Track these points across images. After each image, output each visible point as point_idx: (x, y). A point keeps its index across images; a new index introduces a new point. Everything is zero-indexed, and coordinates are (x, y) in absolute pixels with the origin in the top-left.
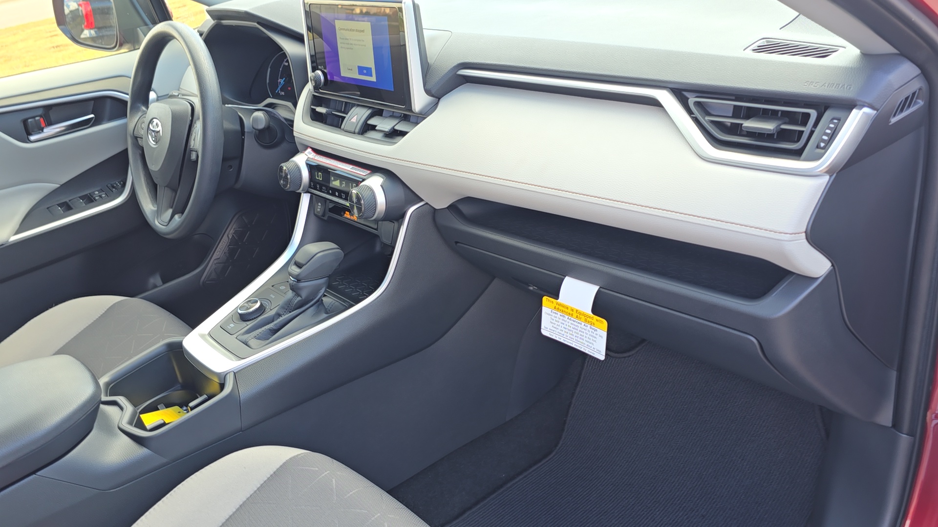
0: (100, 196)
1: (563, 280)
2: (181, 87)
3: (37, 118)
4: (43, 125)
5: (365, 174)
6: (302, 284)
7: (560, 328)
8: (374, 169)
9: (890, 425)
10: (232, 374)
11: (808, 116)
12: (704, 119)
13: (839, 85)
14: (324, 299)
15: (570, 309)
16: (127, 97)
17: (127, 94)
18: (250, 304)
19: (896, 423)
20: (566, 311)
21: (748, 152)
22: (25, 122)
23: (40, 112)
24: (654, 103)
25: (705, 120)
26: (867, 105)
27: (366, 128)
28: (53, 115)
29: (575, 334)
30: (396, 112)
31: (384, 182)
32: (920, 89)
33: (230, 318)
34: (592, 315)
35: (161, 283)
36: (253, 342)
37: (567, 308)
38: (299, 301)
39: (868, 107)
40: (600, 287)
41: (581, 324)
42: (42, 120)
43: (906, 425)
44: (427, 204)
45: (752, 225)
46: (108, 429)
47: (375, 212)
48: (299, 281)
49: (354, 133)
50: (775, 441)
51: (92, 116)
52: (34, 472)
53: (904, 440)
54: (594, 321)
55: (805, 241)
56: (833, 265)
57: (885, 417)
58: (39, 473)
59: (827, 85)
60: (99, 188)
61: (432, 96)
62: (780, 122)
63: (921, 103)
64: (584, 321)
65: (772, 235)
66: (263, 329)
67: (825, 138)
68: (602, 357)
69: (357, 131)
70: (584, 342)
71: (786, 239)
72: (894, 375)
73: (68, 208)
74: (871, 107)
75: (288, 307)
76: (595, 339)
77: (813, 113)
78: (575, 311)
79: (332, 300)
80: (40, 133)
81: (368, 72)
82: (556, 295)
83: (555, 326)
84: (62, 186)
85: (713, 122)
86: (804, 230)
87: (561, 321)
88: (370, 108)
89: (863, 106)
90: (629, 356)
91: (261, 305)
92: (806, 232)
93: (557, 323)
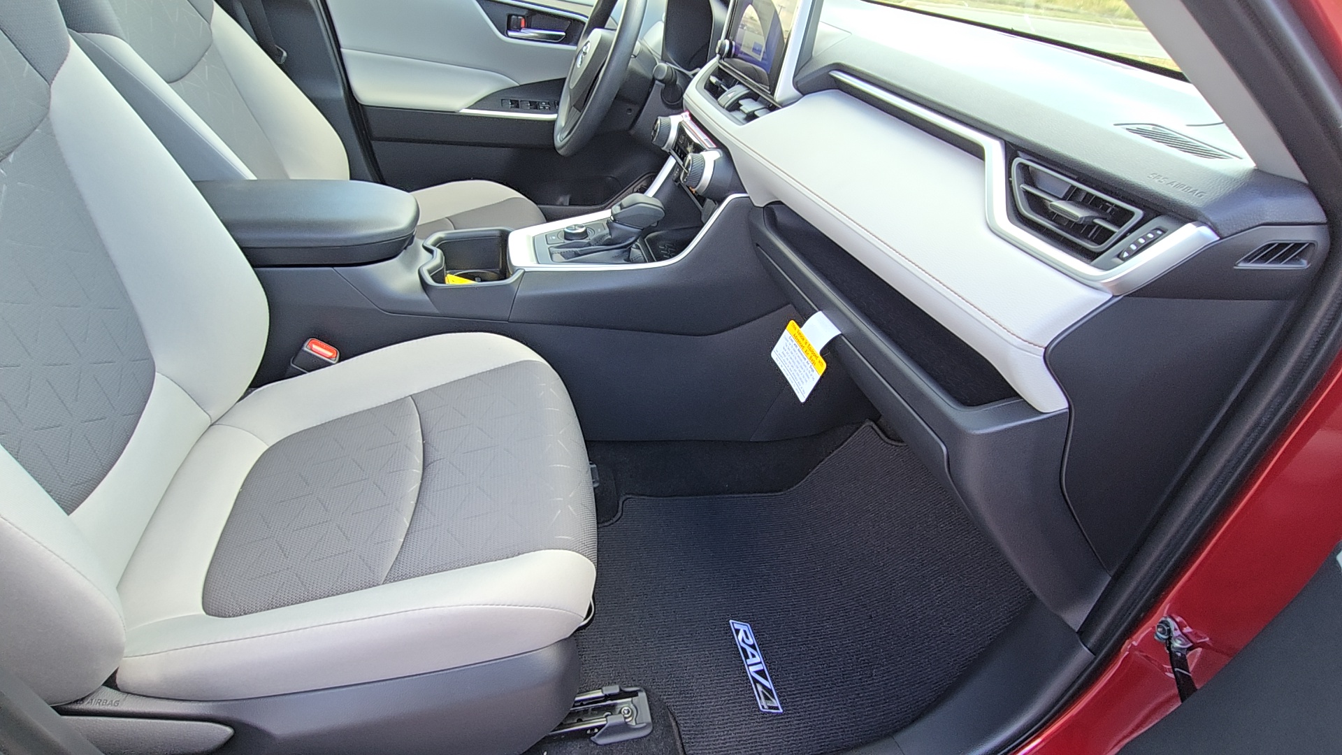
0: (544, 108)
1: (816, 312)
2: (645, 38)
3: (520, 17)
4: (523, 25)
5: (709, 146)
6: (616, 225)
7: (787, 356)
8: (719, 145)
9: (1077, 630)
10: (522, 271)
11: (1132, 214)
12: (1019, 185)
13: (1191, 188)
14: (634, 250)
15: (805, 341)
16: (586, 21)
17: (587, 17)
18: (577, 228)
19: (1084, 632)
20: (800, 340)
21: (1045, 238)
22: (510, 16)
23: (525, 12)
24: (976, 152)
25: (1020, 187)
26: (1209, 224)
27: (734, 107)
28: (534, 20)
29: (795, 367)
30: (762, 97)
31: (719, 158)
32: (1311, 244)
33: (557, 233)
34: (818, 355)
35: (568, 204)
36: (558, 257)
37: (803, 339)
38: (609, 239)
39: (1210, 227)
40: (841, 334)
41: (805, 359)
42: (523, 21)
43: (1093, 640)
44: (749, 197)
45: (989, 315)
46: (409, 265)
47: (698, 184)
48: (615, 221)
49: (724, 107)
50: (980, 592)
51: (563, 34)
52: (332, 266)
53: (1083, 655)
54: (817, 361)
55: (1042, 358)
56: (1070, 408)
57: (1076, 617)
58: (336, 268)
59: (1175, 184)
60: (547, 101)
61: (798, 89)
62: (1095, 214)
63: (1304, 264)
64: (809, 357)
65: (1003, 333)
66: (571, 249)
67: (1133, 247)
68: (802, 399)
69: (726, 106)
70: (798, 378)
71: (1015, 344)
72: (1108, 579)
73: (516, 105)
74: (1214, 229)
75: (599, 241)
76: (807, 379)
77: (1139, 214)
78: (808, 344)
79: (640, 253)
80: (518, 31)
81: (758, 51)
82: (801, 325)
83: (785, 353)
84: (521, 86)
85: (1027, 193)
86: (1046, 345)
87: (792, 350)
88: (749, 88)
89: (1204, 223)
90: (897, 446)
91: (586, 231)
92: (1046, 348)
93: (787, 350)
